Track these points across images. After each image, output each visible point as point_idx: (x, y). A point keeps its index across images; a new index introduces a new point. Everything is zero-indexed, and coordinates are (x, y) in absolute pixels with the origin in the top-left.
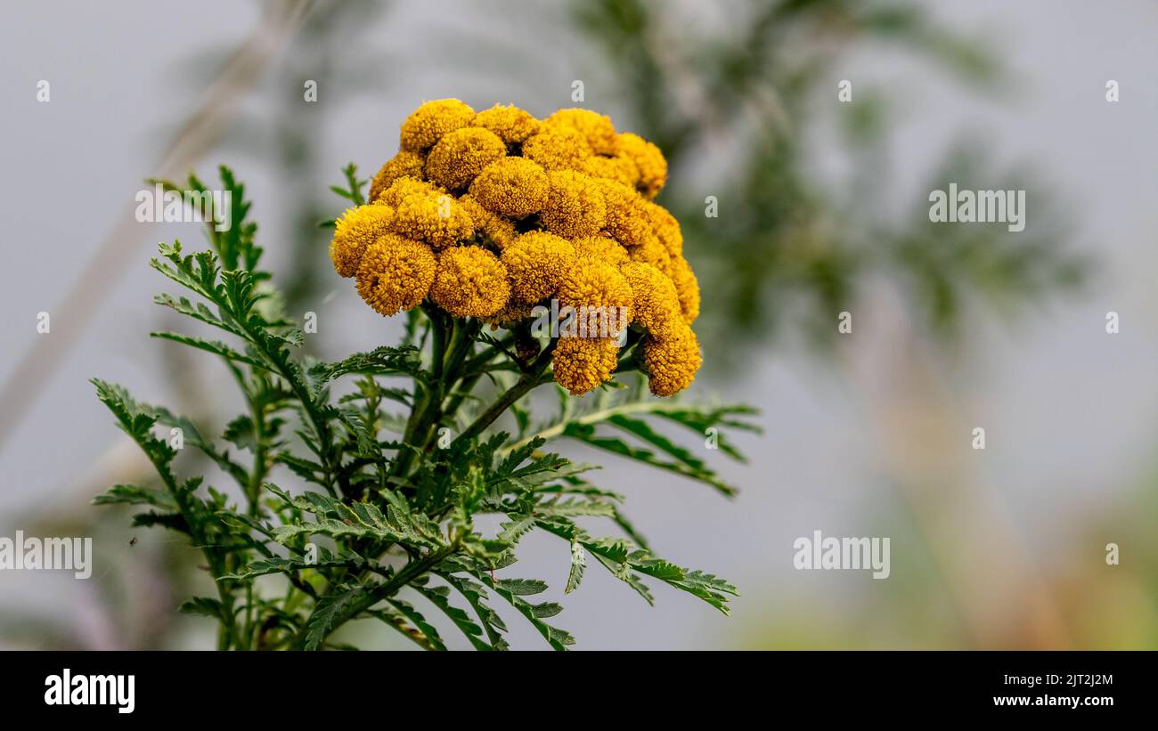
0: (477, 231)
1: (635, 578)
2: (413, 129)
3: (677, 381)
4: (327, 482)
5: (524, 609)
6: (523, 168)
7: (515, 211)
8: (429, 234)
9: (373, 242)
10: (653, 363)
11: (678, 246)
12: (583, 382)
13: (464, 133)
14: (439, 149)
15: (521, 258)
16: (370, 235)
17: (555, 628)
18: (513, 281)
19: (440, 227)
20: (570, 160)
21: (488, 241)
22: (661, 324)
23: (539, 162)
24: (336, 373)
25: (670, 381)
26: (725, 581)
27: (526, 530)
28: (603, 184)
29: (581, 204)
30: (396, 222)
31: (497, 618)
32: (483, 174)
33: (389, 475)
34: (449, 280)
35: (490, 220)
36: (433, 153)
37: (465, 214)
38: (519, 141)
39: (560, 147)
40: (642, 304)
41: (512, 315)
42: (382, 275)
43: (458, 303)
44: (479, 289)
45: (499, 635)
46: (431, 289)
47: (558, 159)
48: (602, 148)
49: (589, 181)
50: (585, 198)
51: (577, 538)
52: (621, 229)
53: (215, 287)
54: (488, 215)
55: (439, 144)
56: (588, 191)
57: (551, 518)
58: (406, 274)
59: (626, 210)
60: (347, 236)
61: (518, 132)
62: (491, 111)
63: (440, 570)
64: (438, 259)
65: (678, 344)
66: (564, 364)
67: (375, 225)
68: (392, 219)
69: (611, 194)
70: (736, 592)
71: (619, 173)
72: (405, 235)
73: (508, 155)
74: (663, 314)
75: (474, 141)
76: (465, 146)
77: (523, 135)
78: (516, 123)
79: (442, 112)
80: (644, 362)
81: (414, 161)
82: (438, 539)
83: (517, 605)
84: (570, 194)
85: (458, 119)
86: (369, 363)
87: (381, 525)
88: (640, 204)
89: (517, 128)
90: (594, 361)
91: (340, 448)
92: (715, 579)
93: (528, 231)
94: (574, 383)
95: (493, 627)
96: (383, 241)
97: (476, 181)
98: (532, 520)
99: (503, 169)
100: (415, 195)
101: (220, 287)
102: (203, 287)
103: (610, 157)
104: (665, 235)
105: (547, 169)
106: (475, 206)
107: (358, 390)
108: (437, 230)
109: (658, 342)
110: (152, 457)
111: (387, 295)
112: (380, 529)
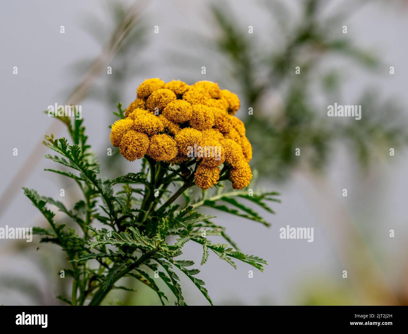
0: (165, 128)
1: (229, 259)
2: (141, 90)
3: (243, 184)
4: (112, 225)
5: (185, 272)
6: (183, 104)
7: (179, 120)
8: (146, 130)
9: (126, 133)
10: (233, 177)
11: (244, 132)
12: (206, 185)
13: (160, 91)
14: (151, 98)
15: (182, 138)
16: (124, 131)
17: (198, 279)
18: (179, 147)
19: (151, 127)
20: (201, 100)
21: (169, 132)
22: (236, 162)
23: (189, 102)
24: (113, 183)
25: (240, 184)
26: (262, 259)
27: (186, 241)
28: (214, 109)
29: (205, 117)
30: (134, 126)
31: (176, 275)
32: (167, 107)
33: (135, 221)
34: (154, 147)
35: (170, 124)
36: (149, 99)
37: (160, 123)
38: (181, 94)
39: (197, 96)
40: (228, 155)
41: (179, 160)
42: (129, 146)
43: (158, 156)
44: (165, 150)
45: (176, 282)
46: (147, 150)
47: (196, 100)
48: (215, 95)
49: (208, 108)
50: (206, 115)
51: (206, 244)
52: (220, 126)
53: (67, 152)
54: (169, 122)
55: (151, 95)
56: (207, 112)
57: (197, 237)
58: (138, 146)
59: (222, 119)
60: (116, 131)
61: (181, 90)
62: (171, 82)
63: (154, 257)
64: (150, 139)
65: (243, 170)
66: (199, 178)
67: (126, 127)
68: (133, 124)
69: (216, 113)
70: (267, 263)
71: (220, 105)
72: (137, 131)
73: (177, 99)
74: (236, 158)
75: (164, 94)
76: (161, 96)
77: (183, 91)
78: (180, 87)
79: (152, 83)
80: (230, 177)
81: (142, 102)
82: (152, 246)
83: (182, 270)
84: (200, 113)
85: (158, 86)
86: (125, 179)
87: (130, 241)
88: (227, 117)
89: (181, 89)
90: (210, 177)
91: (117, 212)
92: (258, 258)
93: (184, 128)
94: (203, 185)
95: (174, 279)
96: (129, 133)
97: (165, 109)
98: (189, 237)
99: (175, 105)
100: (141, 115)
101: (69, 151)
102: (62, 151)
103: (217, 99)
104: (238, 128)
105: (192, 104)
106: (164, 119)
107: (123, 190)
108: (149, 128)
109: (235, 169)
110: (46, 216)
111: (131, 153)
112: (130, 242)
